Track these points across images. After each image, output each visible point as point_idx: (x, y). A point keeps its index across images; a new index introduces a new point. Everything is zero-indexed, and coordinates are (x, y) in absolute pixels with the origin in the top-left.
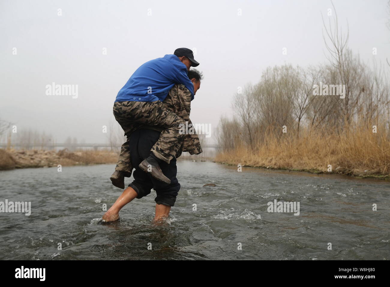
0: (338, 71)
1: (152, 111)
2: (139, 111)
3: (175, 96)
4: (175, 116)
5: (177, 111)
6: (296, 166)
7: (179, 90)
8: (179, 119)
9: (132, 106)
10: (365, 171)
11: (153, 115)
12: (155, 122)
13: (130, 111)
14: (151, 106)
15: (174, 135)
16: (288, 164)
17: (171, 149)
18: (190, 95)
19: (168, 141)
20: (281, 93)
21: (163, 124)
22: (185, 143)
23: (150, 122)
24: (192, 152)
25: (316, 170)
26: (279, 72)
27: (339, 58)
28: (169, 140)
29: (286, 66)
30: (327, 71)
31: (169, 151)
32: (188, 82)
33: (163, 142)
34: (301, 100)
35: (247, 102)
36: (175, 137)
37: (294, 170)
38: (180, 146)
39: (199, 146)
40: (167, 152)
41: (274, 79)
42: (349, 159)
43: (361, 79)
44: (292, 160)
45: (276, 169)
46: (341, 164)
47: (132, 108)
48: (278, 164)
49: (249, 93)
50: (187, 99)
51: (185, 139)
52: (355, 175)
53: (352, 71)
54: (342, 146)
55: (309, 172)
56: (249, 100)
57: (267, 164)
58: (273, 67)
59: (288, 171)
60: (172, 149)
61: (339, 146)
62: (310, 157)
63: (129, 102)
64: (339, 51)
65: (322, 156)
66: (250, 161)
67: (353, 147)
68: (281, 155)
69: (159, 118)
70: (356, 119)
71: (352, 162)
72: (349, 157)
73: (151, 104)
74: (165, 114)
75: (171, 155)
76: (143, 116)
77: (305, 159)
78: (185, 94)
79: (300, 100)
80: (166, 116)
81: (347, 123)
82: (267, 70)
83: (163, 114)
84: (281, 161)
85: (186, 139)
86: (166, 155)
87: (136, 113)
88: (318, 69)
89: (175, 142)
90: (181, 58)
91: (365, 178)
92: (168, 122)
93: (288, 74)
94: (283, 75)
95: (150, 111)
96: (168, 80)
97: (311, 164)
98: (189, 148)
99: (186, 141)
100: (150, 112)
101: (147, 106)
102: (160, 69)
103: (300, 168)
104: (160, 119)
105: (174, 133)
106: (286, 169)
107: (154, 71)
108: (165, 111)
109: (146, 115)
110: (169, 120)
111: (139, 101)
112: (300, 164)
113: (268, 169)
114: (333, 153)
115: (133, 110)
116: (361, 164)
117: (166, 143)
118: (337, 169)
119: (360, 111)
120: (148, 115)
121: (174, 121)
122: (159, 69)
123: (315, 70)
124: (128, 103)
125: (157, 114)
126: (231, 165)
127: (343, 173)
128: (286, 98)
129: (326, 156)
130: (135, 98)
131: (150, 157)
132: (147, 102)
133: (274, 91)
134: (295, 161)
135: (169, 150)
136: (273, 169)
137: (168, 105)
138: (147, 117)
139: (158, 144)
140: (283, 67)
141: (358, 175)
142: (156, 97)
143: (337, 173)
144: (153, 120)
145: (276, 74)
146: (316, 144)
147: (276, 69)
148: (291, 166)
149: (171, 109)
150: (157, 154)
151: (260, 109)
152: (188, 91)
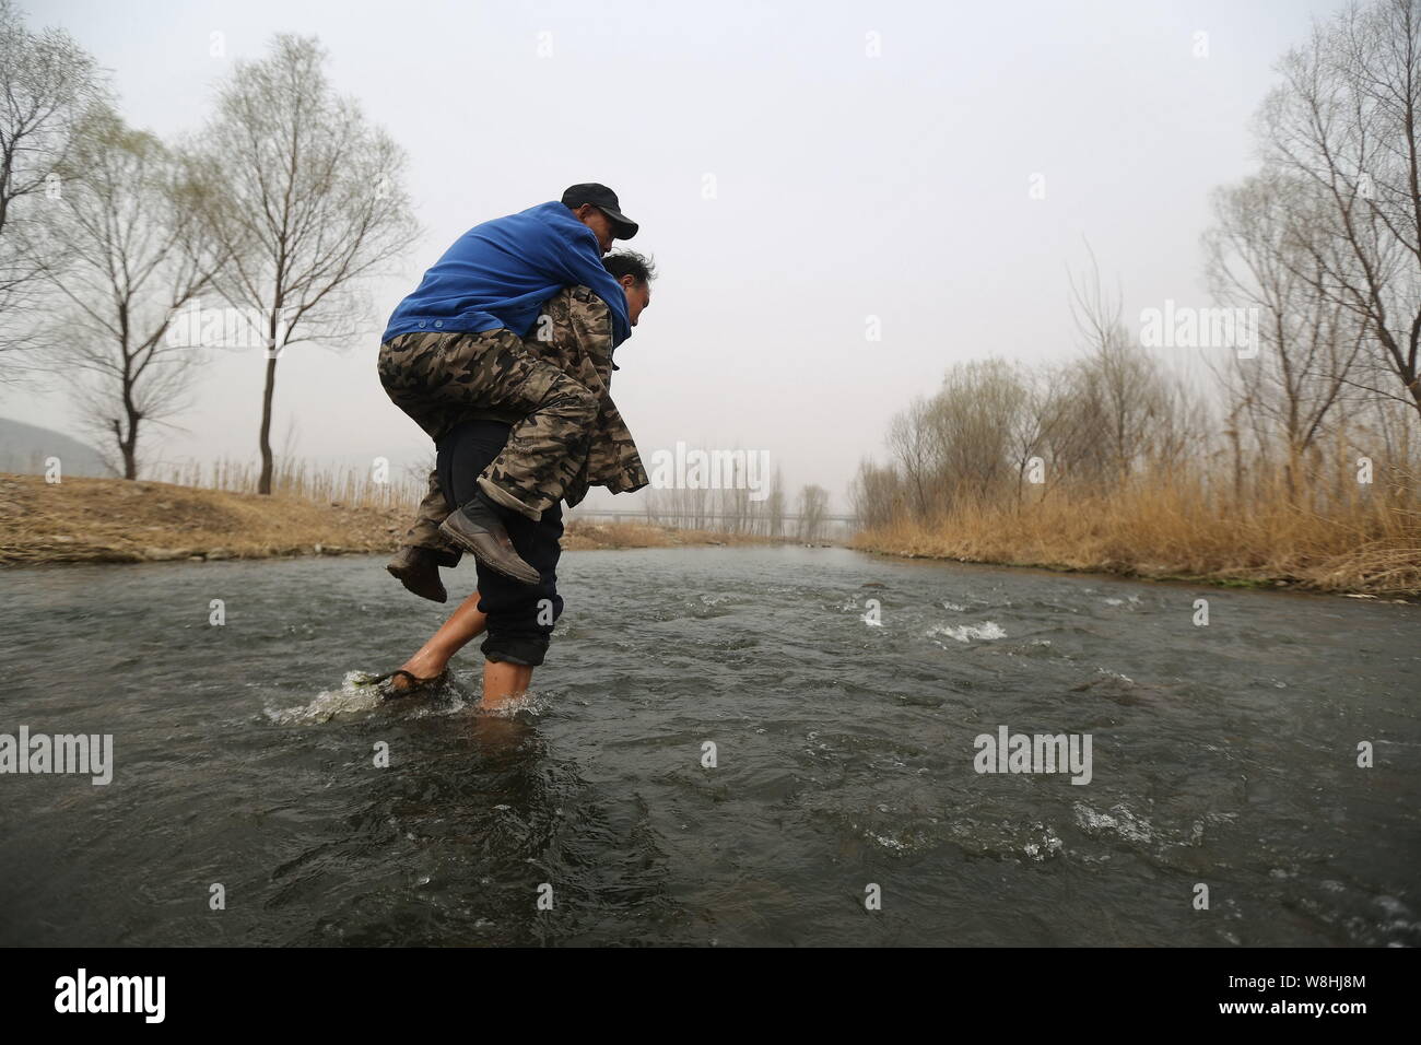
0: (1101, 371)
1: (480, 359)
2: (436, 360)
3: (561, 320)
4: (555, 374)
5: (568, 363)
6: (1018, 558)
7: (573, 302)
8: (570, 384)
9: (416, 348)
10: (1162, 568)
11: (483, 373)
12: (492, 396)
13: (409, 363)
14: (475, 346)
15: (550, 429)
16: (1005, 553)
17: (542, 474)
18: (604, 312)
19: (530, 449)
20: (982, 413)
21: (518, 400)
22: (594, 458)
23: (476, 396)
24: (615, 486)
25: (1061, 565)
26: (979, 373)
27: (1104, 347)
28: (533, 446)
29: (992, 361)
30: (1080, 370)
31: (534, 481)
32: (601, 277)
33: (513, 451)
34: (1024, 427)
35: (915, 433)
36: (552, 438)
37: (1016, 566)
38: (576, 467)
39: (636, 465)
40: (527, 484)
41: (969, 387)
42: (1128, 545)
43: (1149, 386)
44: (1011, 547)
45: (980, 563)
46: (1112, 554)
47: (416, 354)
48: (984, 553)
49: (920, 415)
50: (599, 326)
51: (595, 444)
52: (1140, 576)
53: (1129, 371)
54: (1113, 519)
55: (1047, 568)
56: (919, 430)
57: (959, 551)
58: (965, 363)
59: (1004, 567)
60: (548, 476)
61: (1108, 519)
62: (1048, 541)
63: (408, 335)
64: (1105, 335)
65: (1072, 537)
66: (925, 547)
67: (1136, 521)
68: (989, 535)
69: (502, 381)
70: (1139, 465)
71: (1133, 550)
72: (1128, 540)
73: (475, 340)
74: (524, 368)
75: (547, 495)
76: (450, 376)
77: (1040, 545)
78: (591, 313)
79: (1022, 428)
80: (526, 375)
81: (1122, 472)
82: (955, 370)
83: (516, 368)
84: (990, 547)
85: (598, 446)
86: (523, 495)
87: (430, 368)
88: (1061, 368)
89: (557, 454)
90: (578, 212)
91: (1162, 580)
92: (531, 393)
93: (996, 375)
94: (987, 379)
95: (472, 360)
96: (538, 271)
97: (1051, 555)
98: (608, 474)
99: (597, 451)
100: (472, 363)
101: (462, 345)
102: (508, 240)
103: (1028, 561)
104: (506, 384)
105: (550, 423)
106: (999, 564)
107: (492, 248)
108: (524, 361)
109: (459, 372)
110: (534, 388)
111: (438, 331)
112: (1029, 554)
113: (964, 562)
114: (1095, 533)
115: (420, 358)
116: (1152, 555)
117: (525, 455)
118: (1103, 563)
119: (1149, 451)
120: (469, 372)
121: (551, 389)
122: (506, 242)
123: (1054, 370)
124: (404, 340)
125: (496, 369)
126: (887, 554)
127: (1117, 571)
128: (993, 423)
129: (1080, 539)
130: (423, 323)
131: (476, 499)
132: (464, 333)
133: (969, 410)
134: (1018, 548)
135: (536, 479)
136: (973, 562)
137: (542, 348)
138: (465, 379)
139: (500, 462)
140: (985, 364)
141: (1145, 576)
142: (492, 317)
143: (1105, 572)
144: (483, 388)
145: (972, 376)
146: (1061, 515)
147: (972, 367)
148: (1011, 558)
149: (550, 359)
150: (494, 489)
151: (941, 446)
152: (600, 302)
